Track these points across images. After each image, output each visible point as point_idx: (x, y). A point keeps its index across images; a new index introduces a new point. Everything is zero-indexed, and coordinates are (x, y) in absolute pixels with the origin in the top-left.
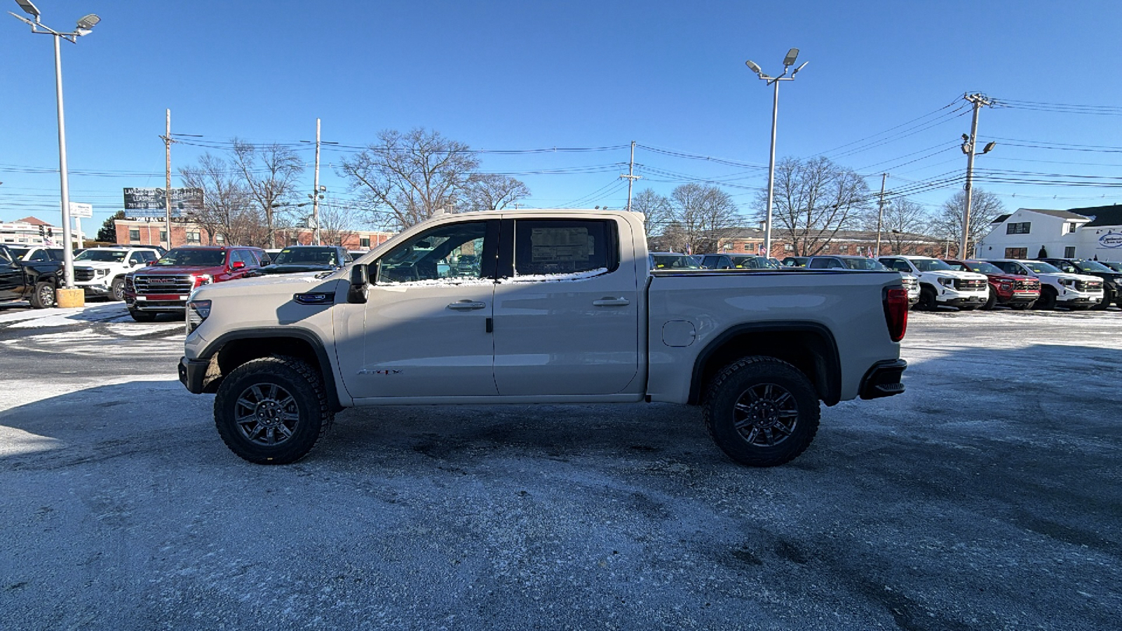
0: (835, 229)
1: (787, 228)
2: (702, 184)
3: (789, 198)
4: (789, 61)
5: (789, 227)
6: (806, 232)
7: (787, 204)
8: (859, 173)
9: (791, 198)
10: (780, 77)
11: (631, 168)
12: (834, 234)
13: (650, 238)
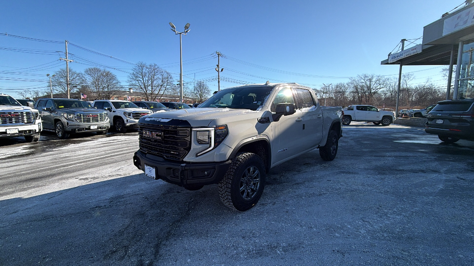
0: (162, 93)
1: (143, 92)
2: (102, 69)
3: (143, 79)
4: (186, 28)
5: (144, 91)
6: (151, 94)
7: (142, 81)
8: (169, 72)
9: (144, 79)
10: (183, 33)
11: (67, 55)
12: (162, 95)
13: (72, 93)
